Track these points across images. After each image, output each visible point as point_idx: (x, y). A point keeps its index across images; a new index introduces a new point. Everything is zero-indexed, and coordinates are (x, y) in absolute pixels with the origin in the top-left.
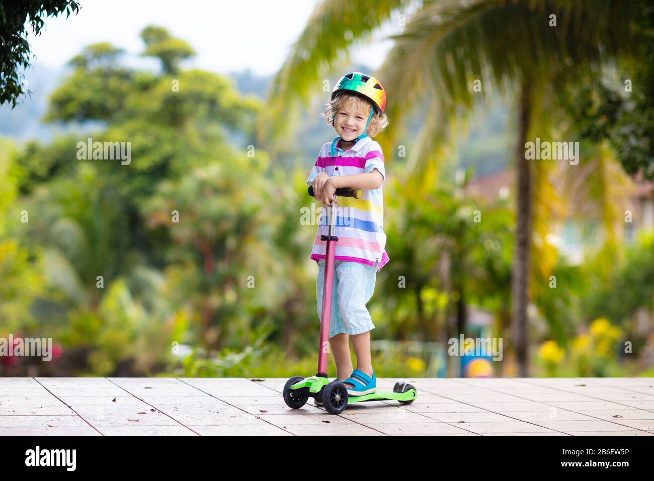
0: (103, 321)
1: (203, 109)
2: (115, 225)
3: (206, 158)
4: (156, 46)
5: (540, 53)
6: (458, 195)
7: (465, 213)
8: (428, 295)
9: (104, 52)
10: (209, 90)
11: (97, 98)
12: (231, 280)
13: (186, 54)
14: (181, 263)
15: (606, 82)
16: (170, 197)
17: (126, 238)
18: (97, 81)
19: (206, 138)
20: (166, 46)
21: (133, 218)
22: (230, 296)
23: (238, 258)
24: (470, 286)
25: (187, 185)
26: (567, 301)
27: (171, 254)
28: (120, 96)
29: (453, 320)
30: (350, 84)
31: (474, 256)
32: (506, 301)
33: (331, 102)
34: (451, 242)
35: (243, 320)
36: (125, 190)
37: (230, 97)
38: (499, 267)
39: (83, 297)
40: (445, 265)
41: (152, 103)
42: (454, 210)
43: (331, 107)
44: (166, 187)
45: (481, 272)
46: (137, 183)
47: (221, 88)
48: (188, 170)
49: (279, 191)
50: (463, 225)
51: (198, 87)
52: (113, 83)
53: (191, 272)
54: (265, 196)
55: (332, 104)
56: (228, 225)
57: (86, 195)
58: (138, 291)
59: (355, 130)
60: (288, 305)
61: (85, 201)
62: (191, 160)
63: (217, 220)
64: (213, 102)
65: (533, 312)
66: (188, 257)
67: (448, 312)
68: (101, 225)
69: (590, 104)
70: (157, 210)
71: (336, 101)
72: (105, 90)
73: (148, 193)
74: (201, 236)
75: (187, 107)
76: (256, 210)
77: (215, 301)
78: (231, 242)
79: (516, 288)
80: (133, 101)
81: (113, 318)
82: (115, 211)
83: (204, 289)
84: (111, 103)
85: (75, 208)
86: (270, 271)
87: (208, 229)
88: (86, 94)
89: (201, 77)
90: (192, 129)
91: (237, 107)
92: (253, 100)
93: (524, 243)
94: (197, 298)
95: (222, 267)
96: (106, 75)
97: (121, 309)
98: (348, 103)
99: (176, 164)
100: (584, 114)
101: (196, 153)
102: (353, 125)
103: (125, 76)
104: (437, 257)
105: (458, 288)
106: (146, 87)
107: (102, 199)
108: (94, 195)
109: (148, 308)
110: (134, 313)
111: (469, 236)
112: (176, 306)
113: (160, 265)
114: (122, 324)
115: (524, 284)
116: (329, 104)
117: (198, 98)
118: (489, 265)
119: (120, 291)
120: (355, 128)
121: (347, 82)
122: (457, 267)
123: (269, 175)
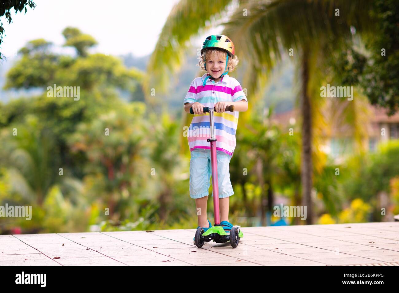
0: (46, 212)
1: (103, 77)
2: (51, 152)
3: (107, 108)
4: (72, 40)
5: (314, 32)
6: (266, 123)
7: (271, 134)
8: (249, 187)
9: (39, 45)
10: (106, 65)
11: (36, 73)
12: (125, 184)
13: (92, 44)
14: (94, 174)
15: (355, 48)
16: (86, 133)
17: (58, 160)
18: (36, 63)
19: (105, 96)
20: (79, 39)
21: (63, 147)
22: (125, 194)
23: (130, 169)
24: (275, 180)
25: (96, 125)
26: (335, 187)
27: (87, 169)
28: (52, 72)
29: (265, 202)
30: (211, 43)
31: (277, 162)
32: (297, 189)
33: (202, 56)
34: (262, 152)
35: (133, 208)
36: (56, 130)
37: (120, 70)
38: (292, 167)
39: (33, 198)
40: (259, 167)
41: (72, 74)
42: (263, 133)
43: (202, 59)
44: (82, 126)
45: (282, 171)
46: (64, 125)
47: (114, 64)
48: (96, 116)
49: (154, 127)
50: (269, 142)
51: (99, 64)
52: (46, 63)
53: (100, 179)
54: (145, 130)
55: (202, 57)
56: (122, 149)
57: (32, 134)
58: (66, 193)
59: (220, 70)
60: (162, 198)
61: (32, 138)
62: (97, 110)
63: (115, 146)
64: (109, 73)
65: (315, 195)
66: (98, 170)
67: (262, 197)
68: (42, 153)
69: (347, 63)
70: (77, 141)
71: (204, 55)
72: (42, 67)
73: (71, 131)
74: (106, 156)
75: (93, 76)
76: (140, 139)
77: (116, 197)
78: (125, 159)
79: (304, 179)
80: (59, 74)
81: (52, 210)
82: (51, 143)
83: (109, 189)
84: (45, 76)
85: (26, 143)
86: (150, 176)
87: (110, 152)
88: (30, 71)
89: (101, 58)
90: (96, 90)
91: (125, 76)
92: (134, 71)
93: (308, 152)
94: (105, 195)
95: (119, 176)
96: (41, 59)
97: (57, 204)
98: (212, 55)
99: (88, 113)
100: (343, 69)
101: (100, 105)
102: (218, 67)
103: (53, 58)
104: (254, 162)
105: (268, 182)
106: (67, 65)
107: (42, 136)
108: (37, 134)
109: (74, 203)
110: (65, 207)
111: (273, 149)
112: (91, 201)
113: (80, 177)
114: (58, 213)
115: (309, 177)
116: (200, 58)
117: (100, 71)
118: (287, 166)
119: (55, 194)
120: (219, 69)
121: (208, 42)
122: (267, 168)
123: (146, 116)
